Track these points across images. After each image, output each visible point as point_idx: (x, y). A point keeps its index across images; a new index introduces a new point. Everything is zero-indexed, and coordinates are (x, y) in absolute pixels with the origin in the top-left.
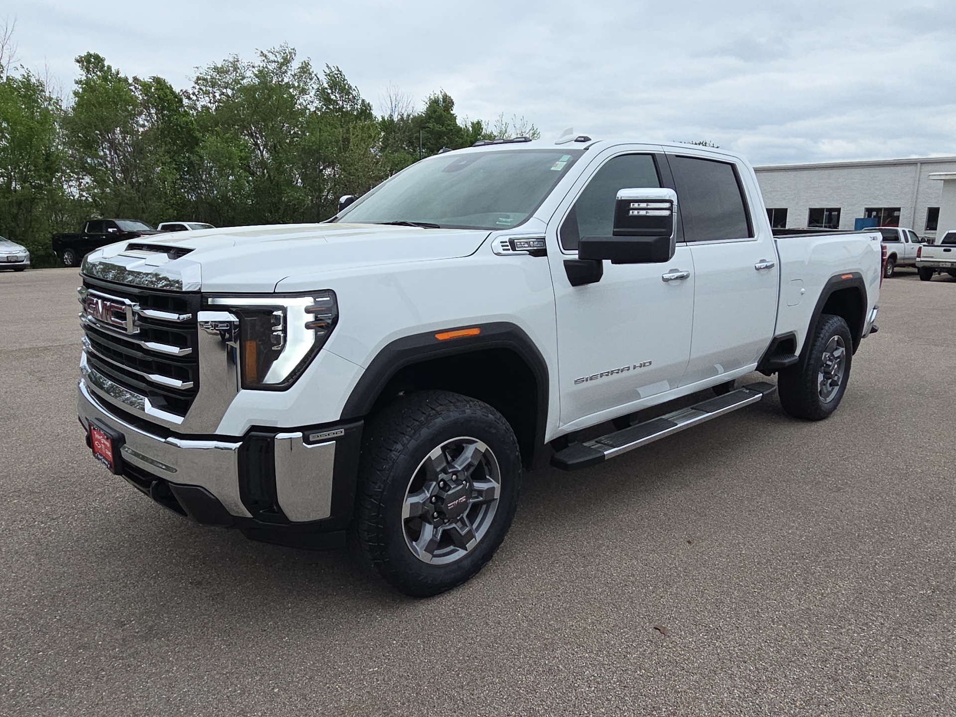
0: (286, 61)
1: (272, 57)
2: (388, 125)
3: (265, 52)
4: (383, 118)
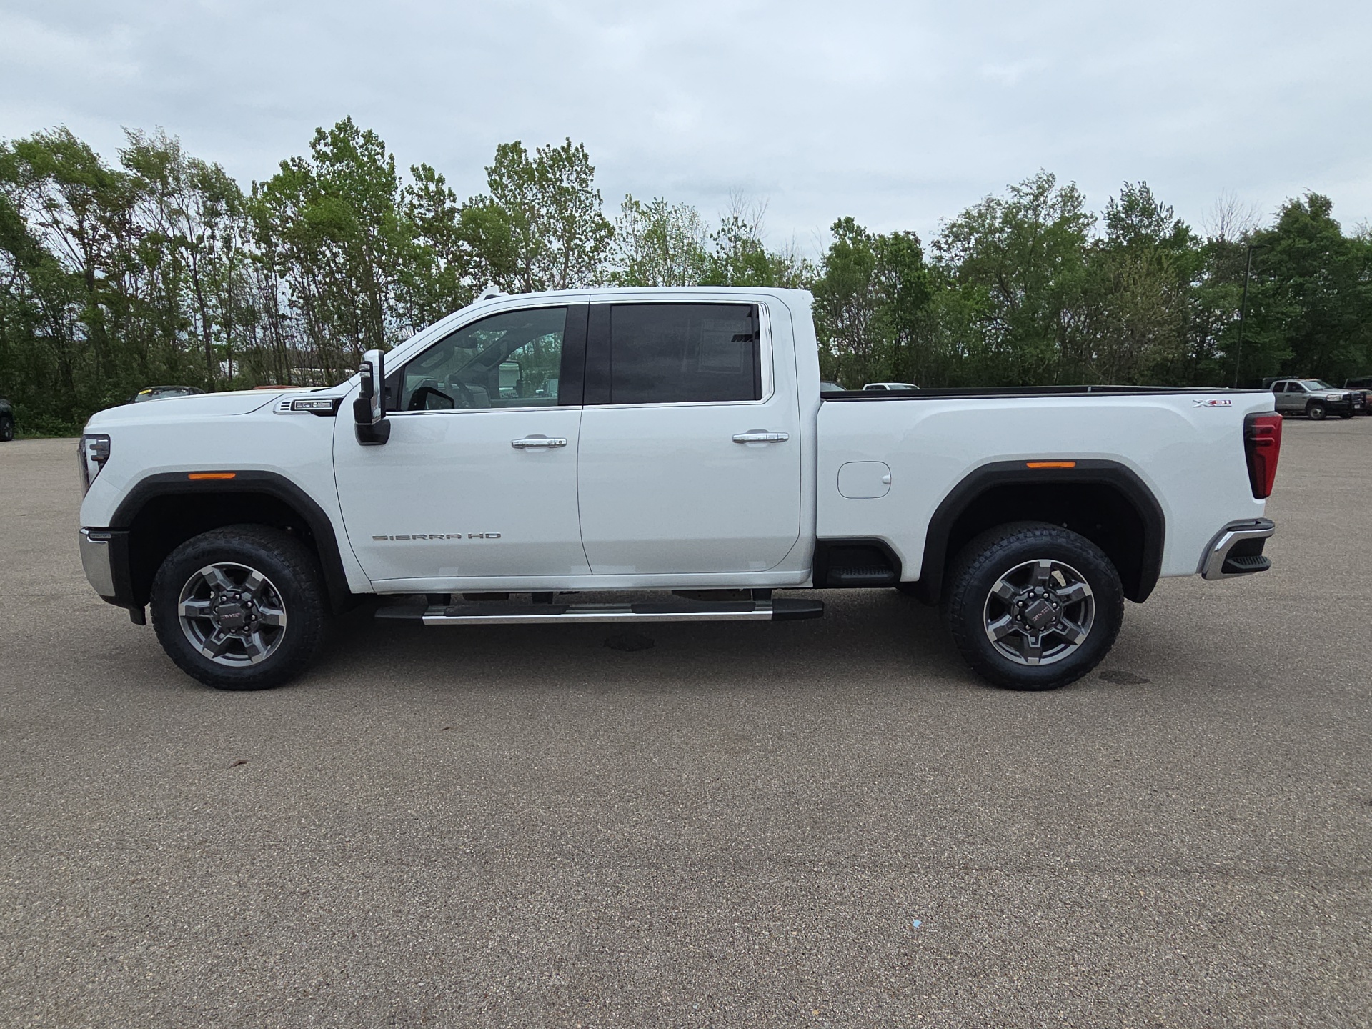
0: (1042, 191)
1: (1025, 189)
2: (1219, 248)
3: (1017, 186)
4: (1209, 239)
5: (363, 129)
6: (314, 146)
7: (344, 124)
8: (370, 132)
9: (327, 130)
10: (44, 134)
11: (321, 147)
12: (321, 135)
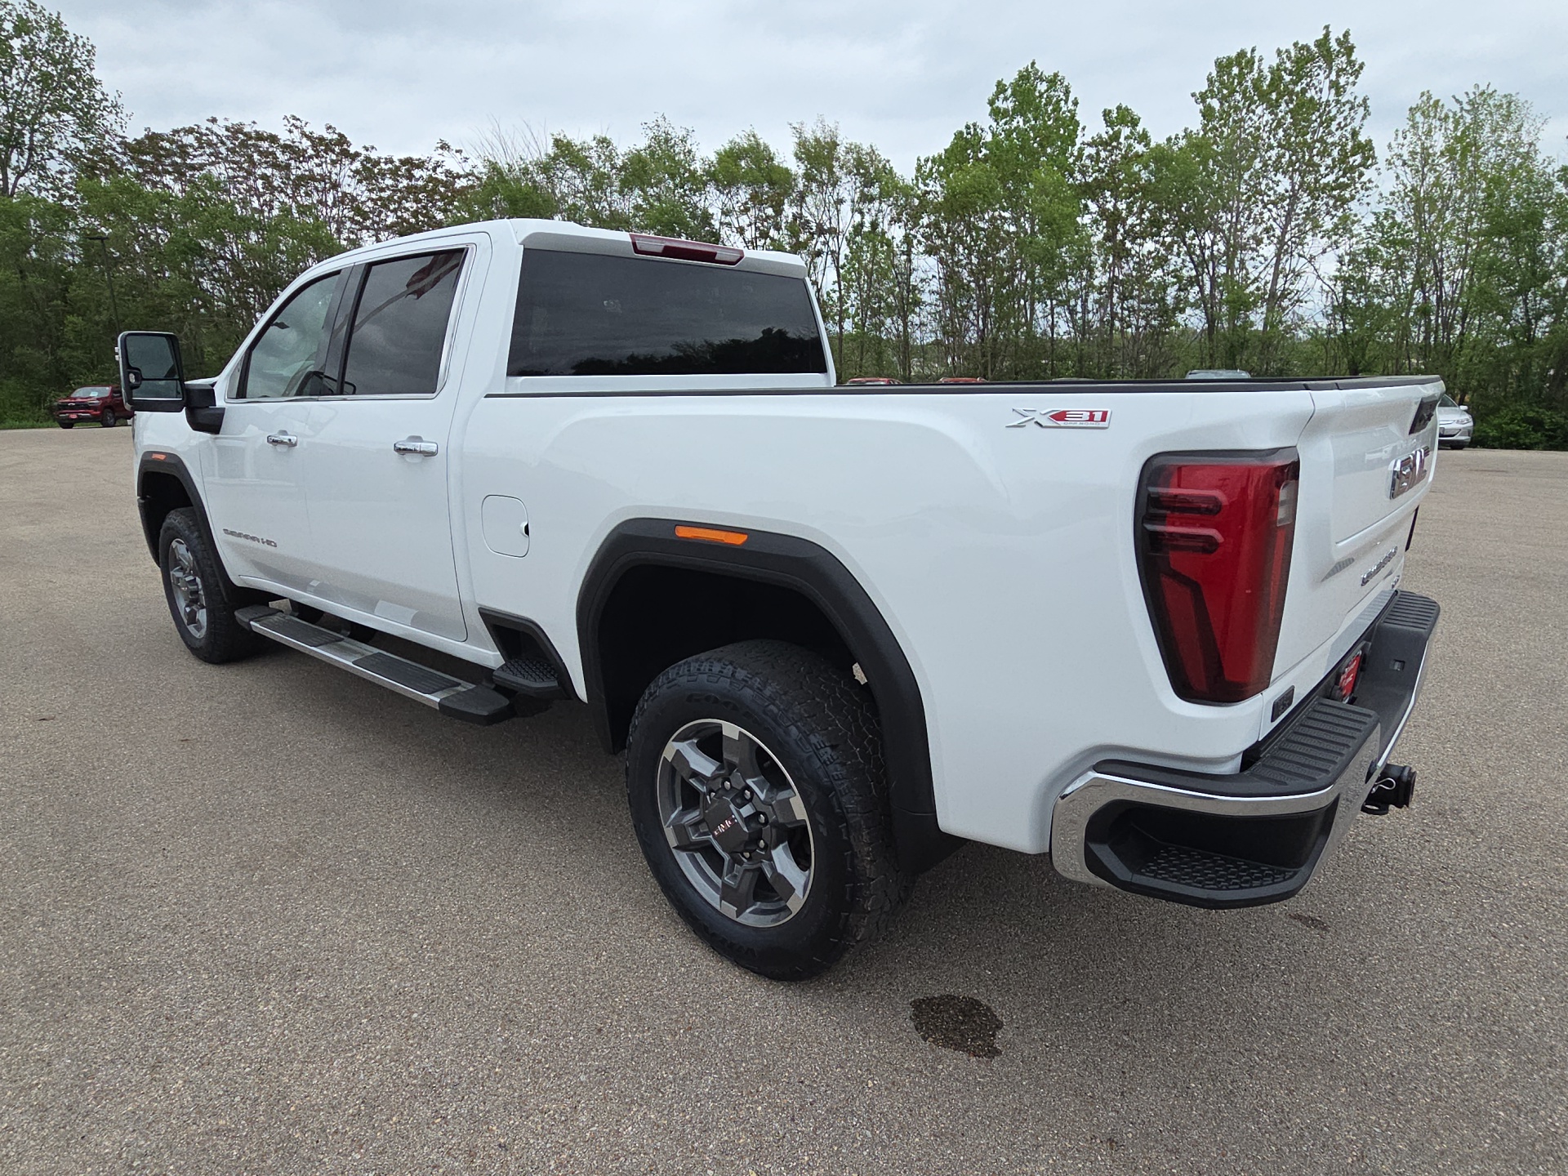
5: (1048, 73)
6: (991, 103)
7: (1027, 70)
8: (1056, 75)
9: (1007, 82)
10: (738, 140)
11: (999, 104)
12: (1001, 88)
